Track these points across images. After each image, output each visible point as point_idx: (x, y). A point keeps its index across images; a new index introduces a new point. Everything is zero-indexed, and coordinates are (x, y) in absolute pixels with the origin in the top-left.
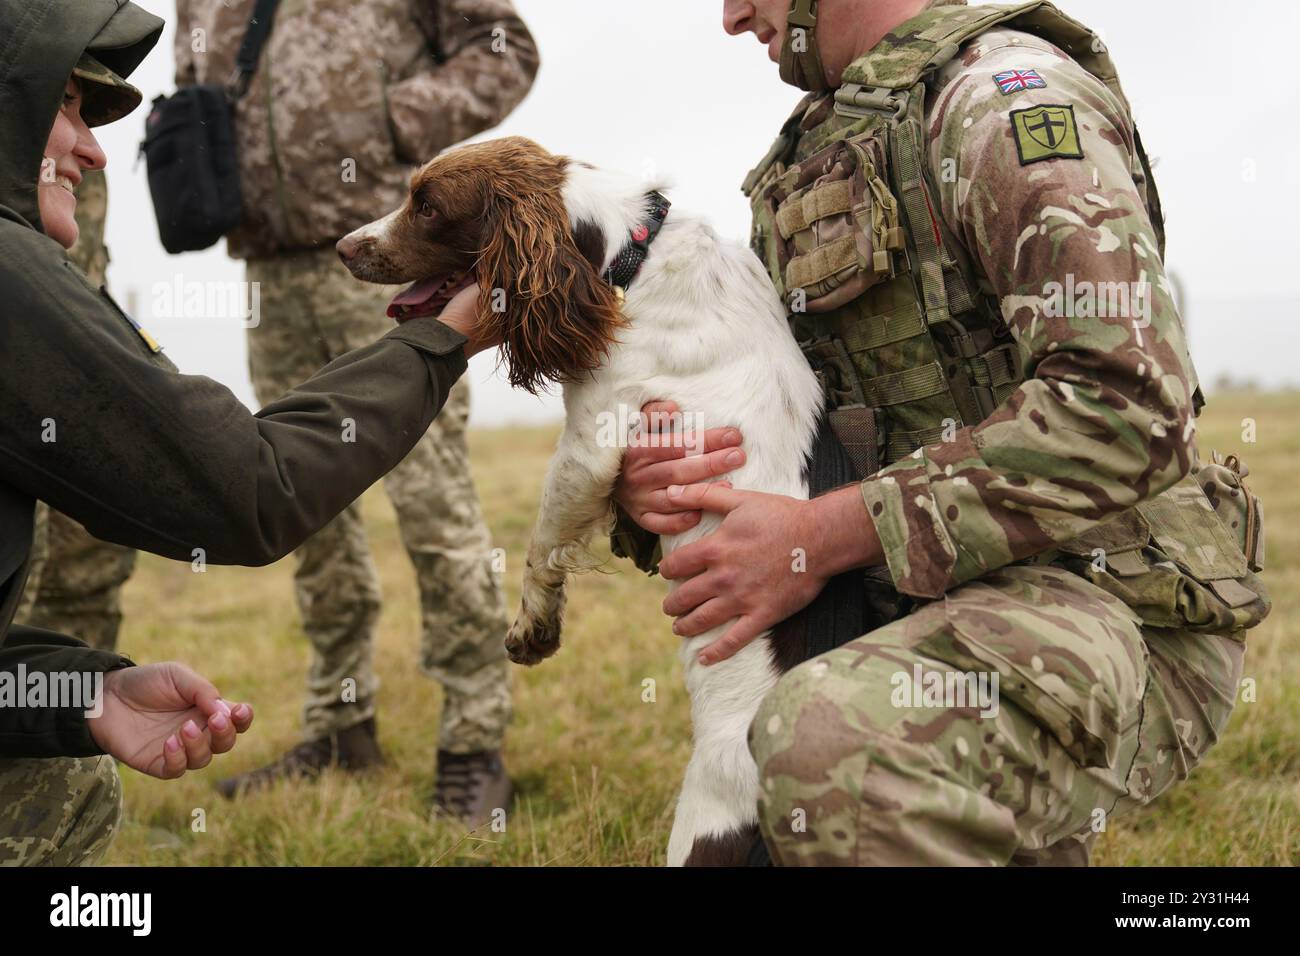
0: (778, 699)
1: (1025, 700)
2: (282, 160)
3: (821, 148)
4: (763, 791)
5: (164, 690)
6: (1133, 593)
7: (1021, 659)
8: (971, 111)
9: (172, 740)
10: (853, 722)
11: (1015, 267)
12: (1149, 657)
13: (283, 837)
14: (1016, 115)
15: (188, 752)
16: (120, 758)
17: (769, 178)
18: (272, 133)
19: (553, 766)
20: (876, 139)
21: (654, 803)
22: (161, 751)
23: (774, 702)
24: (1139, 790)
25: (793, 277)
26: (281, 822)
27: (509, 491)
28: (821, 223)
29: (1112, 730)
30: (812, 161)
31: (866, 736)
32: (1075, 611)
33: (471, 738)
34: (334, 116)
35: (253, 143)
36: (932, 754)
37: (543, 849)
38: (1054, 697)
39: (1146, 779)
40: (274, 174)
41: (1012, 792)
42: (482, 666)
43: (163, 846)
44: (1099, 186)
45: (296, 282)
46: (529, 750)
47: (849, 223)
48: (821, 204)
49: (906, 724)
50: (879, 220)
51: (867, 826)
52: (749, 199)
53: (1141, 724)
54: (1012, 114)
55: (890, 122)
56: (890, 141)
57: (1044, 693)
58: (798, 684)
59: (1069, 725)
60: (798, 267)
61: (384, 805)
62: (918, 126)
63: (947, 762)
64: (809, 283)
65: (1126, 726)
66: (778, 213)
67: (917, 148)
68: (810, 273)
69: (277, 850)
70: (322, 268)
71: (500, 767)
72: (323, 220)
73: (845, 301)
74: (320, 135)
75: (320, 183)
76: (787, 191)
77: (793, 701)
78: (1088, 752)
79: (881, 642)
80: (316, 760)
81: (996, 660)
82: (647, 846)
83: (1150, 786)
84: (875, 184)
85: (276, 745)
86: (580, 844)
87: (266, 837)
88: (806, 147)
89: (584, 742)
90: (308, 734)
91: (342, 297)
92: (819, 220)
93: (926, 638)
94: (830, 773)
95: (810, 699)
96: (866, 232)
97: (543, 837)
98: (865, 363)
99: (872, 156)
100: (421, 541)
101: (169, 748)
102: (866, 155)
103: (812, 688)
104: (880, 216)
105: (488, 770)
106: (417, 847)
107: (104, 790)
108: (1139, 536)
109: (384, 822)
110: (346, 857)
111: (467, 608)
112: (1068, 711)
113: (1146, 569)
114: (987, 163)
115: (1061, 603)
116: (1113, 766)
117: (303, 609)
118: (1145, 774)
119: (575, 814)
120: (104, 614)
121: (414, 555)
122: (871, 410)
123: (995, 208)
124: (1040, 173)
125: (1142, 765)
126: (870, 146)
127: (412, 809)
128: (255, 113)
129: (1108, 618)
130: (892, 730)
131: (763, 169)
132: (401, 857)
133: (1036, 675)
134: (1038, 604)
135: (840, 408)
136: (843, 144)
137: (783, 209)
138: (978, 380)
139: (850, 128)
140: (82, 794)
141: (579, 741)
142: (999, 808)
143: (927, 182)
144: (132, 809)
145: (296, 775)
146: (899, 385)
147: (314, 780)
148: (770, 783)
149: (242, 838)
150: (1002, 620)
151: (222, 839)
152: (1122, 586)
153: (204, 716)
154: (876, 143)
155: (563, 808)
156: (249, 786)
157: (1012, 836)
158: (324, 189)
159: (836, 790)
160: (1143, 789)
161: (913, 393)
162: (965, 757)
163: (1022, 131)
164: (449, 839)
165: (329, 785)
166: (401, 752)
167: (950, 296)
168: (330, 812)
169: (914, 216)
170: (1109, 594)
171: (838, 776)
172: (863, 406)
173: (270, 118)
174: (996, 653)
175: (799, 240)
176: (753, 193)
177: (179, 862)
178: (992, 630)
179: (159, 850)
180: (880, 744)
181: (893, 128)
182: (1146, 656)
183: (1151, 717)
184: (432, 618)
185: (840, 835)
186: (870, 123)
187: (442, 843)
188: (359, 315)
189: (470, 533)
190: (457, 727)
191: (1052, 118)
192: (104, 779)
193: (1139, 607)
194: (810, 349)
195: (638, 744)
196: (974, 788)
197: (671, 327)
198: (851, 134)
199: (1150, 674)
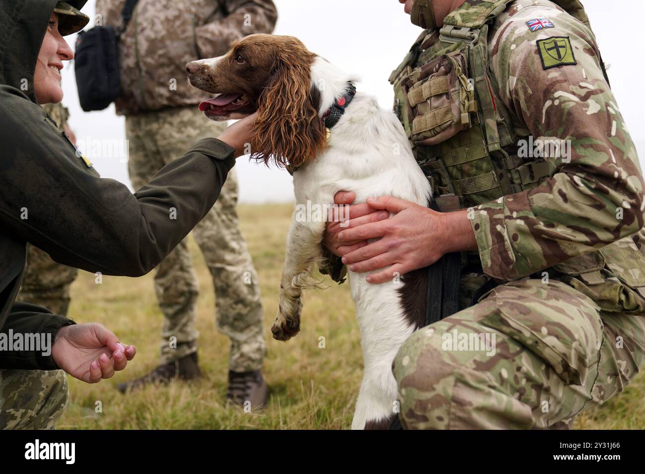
0: (408, 347)
1: (538, 349)
2: (142, 65)
3: (432, 59)
4: (399, 395)
5: (90, 337)
6: (596, 294)
7: (536, 328)
8: (515, 41)
9: (94, 363)
10: (447, 360)
11: (543, 122)
12: (604, 328)
13: (151, 413)
14: (540, 42)
15: (102, 370)
16: (68, 372)
17: (403, 75)
18: (137, 51)
19: (290, 380)
20: (462, 54)
21: (343, 400)
22: (89, 369)
23: (406, 349)
24: (598, 397)
25: (417, 127)
26: (150, 406)
27: (267, 237)
28: (432, 98)
29: (583, 365)
30: (428, 66)
31: (454, 367)
32: (565, 303)
33: (245, 364)
34: (168, 43)
35: (127, 56)
36: (488, 377)
37: (285, 423)
38: (553, 348)
39: (601, 391)
40: (137, 72)
41: (530, 397)
42: (248, 326)
43: (89, 417)
44: (586, 78)
45: (148, 128)
46: (278, 370)
47: (448, 98)
48: (432, 88)
49: (475, 361)
50: (464, 97)
51: (454, 414)
52: (393, 85)
53: (599, 362)
54: (538, 42)
55: (469, 45)
56: (470, 54)
57: (548, 346)
58: (418, 340)
59: (561, 363)
60: (419, 121)
61: (203, 398)
62: (484, 47)
63: (497, 381)
64: (425, 130)
65: (590, 364)
66: (409, 93)
67: (484, 59)
68: (426, 125)
69: (147, 420)
70: (161, 121)
71: (262, 379)
72: (161, 96)
73: (444, 139)
74: (161, 52)
75: (160, 77)
76: (414, 81)
77: (416, 348)
78: (571, 377)
79: (462, 318)
80: (167, 374)
81: (523, 328)
82: (340, 422)
83: (604, 395)
84: (462, 78)
85: (147, 367)
86: (305, 420)
87: (142, 414)
88: (423, 58)
89: (306, 368)
90: (163, 361)
91: (171, 136)
92: (431, 97)
93: (486, 316)
94: (435, 386)
95: (425, 348)
96: (457, 103)
97: (285, 417)
98: (455, 172)
99: (460, 63)
100: (214, 261)
101: (93, 367)
102: (457, 63)
103: (426, 342)
104: (465, 95)
105: (255, 381)
106: (220, 420)
107: (60, 386)
108: (599, 264)
109: (202, 407)
110: (183, 425)
111: (238, 296)
112: (559, 355)
113: (603, 281)
114: (525, 68)
115: (557, 299)
116: (583, 384)
117: (159, 296)
118: (601, 389)
119: (301, 405)
120: (61, 299)
121: (211, 269)
122: (457, 197)
123: (530, 92)
124: (554, 74)
125: (599, 384)
126: (459, 58)
127: (217, 401)
128: (129, 40)
129: (582, 307)
130: (468, 364)
131: (400, 70)
132: (211, 425)
133: (544, 337)
134: (546, 299)
135: (441, 196)
136: (445, 57)
137: (412, 91)
138: (515, 181)
139: (448, 48)
140: (49, 388)
141: (303, 367)
142: (524, 406)
143: (489, 77)
144: (74, 397)
145: (157, 382)
146: (473, 184)
147: (166, 385)
148: (404, 391)
149: (129, 414)
150: (525, 307)
151: (119, 414)
152: (590, 290)
153: (111, 351)
154: (462, 57)
155: (295, 402)
156: (133, 387)
157: (531, 420)
158: (162, 80)
159: (438, 395)
160: (600, 397)
161: (480, 188)
162: (506, 379)
163: (543, 51)
164: (236, 416)
165: (174, 387)
166: (211, 371)
167: (500, 137)
168: (175, 401)
169: (482, 95)
170: (582, 294)
171: (439, 388)
172: (453, 194)
173: (136, 43)
174: (523, 325)
175: (420, 108)
176: (395, 82)
177: (97, 426)
178: (521, 313)
179: (88, 419)
180: (462, 372)
181: (471, 48)
182: (602, 327)
183: (604, 359)
184: (221, 301)
185: (440, 419)
186: (458, 46)
187: (233, 418)
188: (180, 145)
189: (240, 257)
190: (238, 358)
191: (559, 44)
192: (60, 380)
193: (599, 301)
194: (426, 164)
195: (333, 369)
196: (511, 395)
197: (351, 153)
198: (448, 52)
199: (604, 336)
